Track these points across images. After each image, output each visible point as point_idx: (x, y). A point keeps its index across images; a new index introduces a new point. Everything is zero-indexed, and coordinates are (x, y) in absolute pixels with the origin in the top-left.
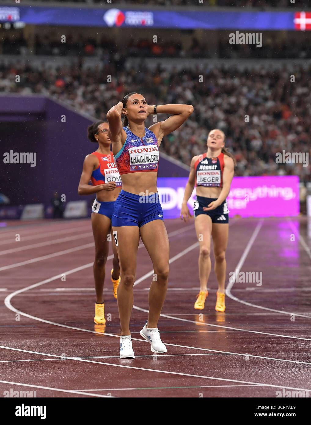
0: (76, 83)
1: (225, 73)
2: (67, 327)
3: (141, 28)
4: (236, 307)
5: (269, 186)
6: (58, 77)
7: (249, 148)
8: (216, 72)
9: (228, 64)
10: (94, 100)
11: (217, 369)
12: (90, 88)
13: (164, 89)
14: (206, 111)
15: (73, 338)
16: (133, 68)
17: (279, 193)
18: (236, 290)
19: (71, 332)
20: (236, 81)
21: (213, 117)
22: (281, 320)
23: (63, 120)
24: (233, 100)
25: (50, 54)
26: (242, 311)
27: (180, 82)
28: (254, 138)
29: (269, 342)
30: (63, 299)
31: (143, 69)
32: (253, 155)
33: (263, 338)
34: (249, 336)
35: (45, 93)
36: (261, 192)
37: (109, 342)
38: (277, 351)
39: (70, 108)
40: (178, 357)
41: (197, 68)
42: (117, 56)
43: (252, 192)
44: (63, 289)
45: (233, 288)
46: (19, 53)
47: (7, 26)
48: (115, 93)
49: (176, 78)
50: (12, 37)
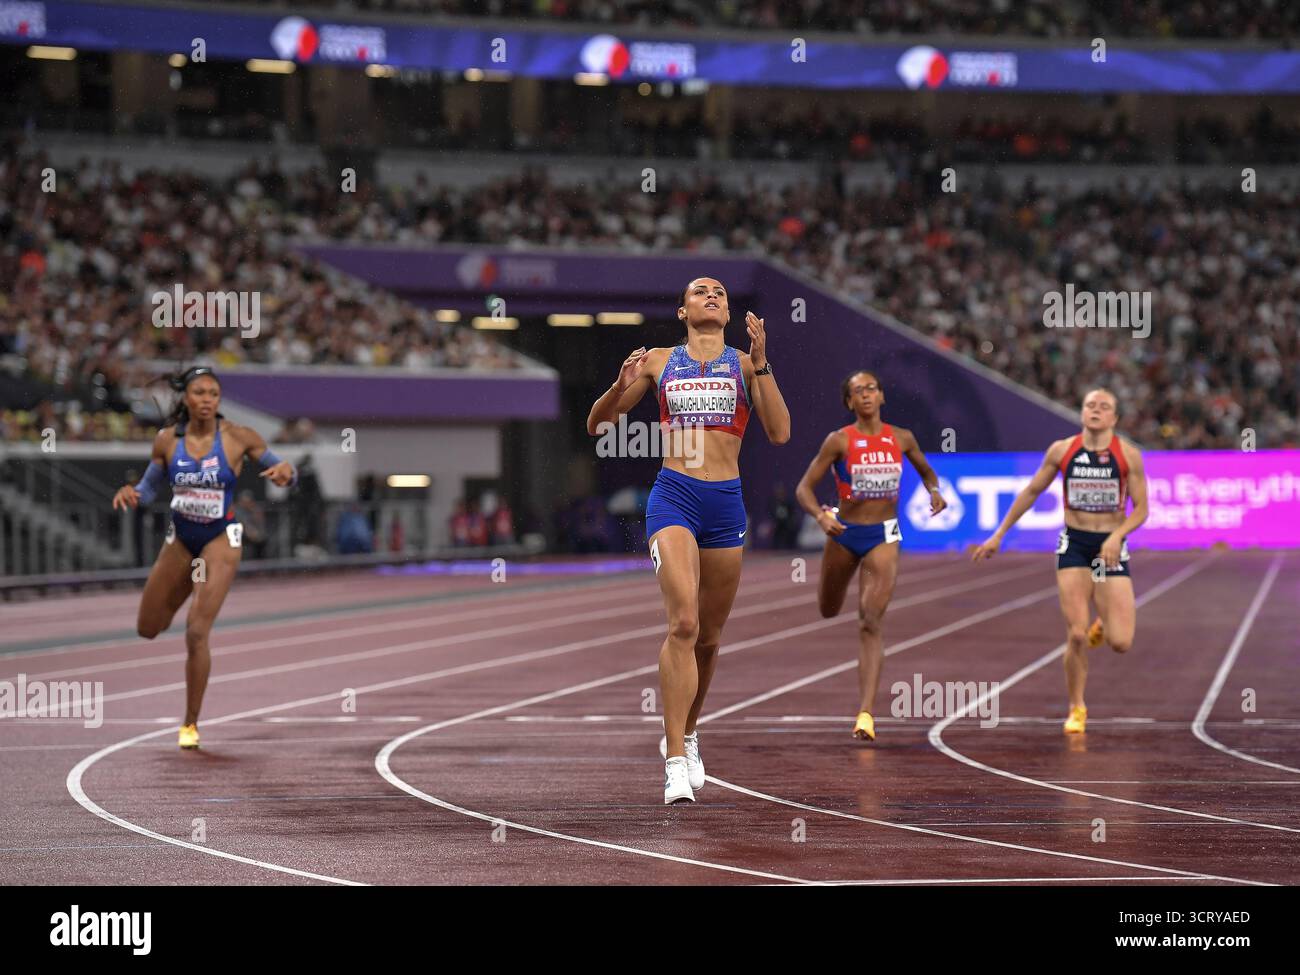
0: (830, 227)
2: (810, 808)
3: (988, 92)
4: (1219, 765)
6: (787, 212)
7: (1249, 381)
8: (1168, 197)
9: (1196, 179)
10: (871, 265)
12: (864, 237)
13: (1040, 238)
15: (825, 835)
16: (966, 189)
18: (1220, 725)
19: (819, 820)
20: (1218, 217)
21: (1161, 306)
23: (799, 315)
24: (1211, 265)
25: (766, 156)
26: (1234, 774)
27: (1083, 222)
28: (1262, 356)
30: (799, 741)
31: (994, 192)
32: (1258, 397)
33: (1287, 842)
34: (1252, 837)
35: (757, 251)
36: (1277, 487)
37: (909, 846)
39: (815, 285)
41: (1122, 186)
42: (928, 161)
43: (1257, 487)
44: (798, 719)
45: (1211, 719)
46: (692, 154)
47: (666, 89)
48: (922, 249)
49: (1074, 212)
50: (676, 116)
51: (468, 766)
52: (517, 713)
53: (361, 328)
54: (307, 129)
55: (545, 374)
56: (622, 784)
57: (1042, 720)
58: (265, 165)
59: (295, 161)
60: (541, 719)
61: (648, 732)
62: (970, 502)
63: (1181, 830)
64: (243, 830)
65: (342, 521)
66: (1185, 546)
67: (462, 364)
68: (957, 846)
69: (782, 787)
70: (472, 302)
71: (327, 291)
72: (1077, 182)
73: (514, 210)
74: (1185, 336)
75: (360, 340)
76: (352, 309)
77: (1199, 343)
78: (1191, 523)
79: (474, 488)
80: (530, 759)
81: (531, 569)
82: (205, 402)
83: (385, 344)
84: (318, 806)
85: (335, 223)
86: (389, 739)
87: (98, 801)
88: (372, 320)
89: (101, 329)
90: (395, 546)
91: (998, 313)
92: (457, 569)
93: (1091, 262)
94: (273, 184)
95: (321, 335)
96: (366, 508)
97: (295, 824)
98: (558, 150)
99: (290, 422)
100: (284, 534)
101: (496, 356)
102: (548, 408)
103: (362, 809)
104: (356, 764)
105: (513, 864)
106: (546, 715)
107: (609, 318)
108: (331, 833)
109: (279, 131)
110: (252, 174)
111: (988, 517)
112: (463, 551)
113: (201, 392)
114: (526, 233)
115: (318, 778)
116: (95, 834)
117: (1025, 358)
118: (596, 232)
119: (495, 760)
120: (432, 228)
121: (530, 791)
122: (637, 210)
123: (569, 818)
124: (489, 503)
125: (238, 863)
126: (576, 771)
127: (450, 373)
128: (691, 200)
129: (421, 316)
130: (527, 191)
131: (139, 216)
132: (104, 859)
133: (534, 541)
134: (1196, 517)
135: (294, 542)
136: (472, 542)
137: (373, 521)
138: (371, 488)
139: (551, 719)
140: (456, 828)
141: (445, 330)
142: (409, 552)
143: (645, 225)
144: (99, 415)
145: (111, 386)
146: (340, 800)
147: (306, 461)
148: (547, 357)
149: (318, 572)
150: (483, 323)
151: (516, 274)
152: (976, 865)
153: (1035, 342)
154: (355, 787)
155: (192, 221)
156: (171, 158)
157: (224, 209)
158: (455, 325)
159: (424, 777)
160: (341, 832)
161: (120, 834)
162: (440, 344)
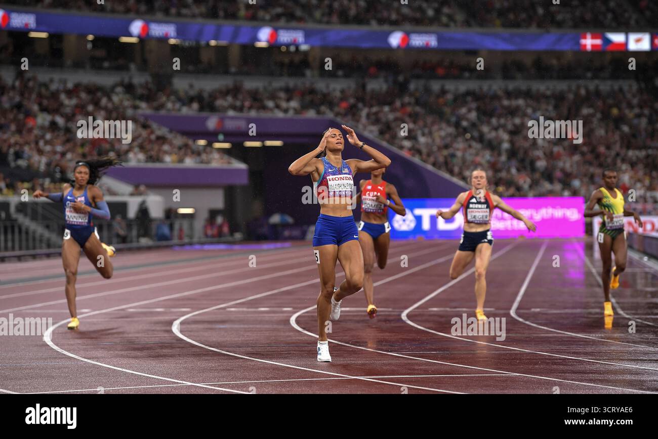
0: (360, 105)
1: (509, 95)
2: (352, 346)
3: (426, 49)
4: (521, 328)
5: (554, 207)
6: (343, 98)
7: (533, 169)
8: (500, 93)
9: (511, 85)
10: (377, 121)
11: (503, 390)
12: (374, 109)
13: (447, 110)
14: (490, 132)
15: (358, 357)
16: (416, 90)
17: (564, 214)
18: (522, 311)
19: (355, 351)
20: (521, 102)
21: (497, 137)
22: (567, 341)
24: (517, 121)
25: (334, 76)
26: (527, 331)
27: (464, 103)
28: (539, 158)
29: (555, 364)
30: (348, 318)
31: (427, 90)
32: (537, 176)
33: (550, 359)
34: (535, 357)
35: (330, 115)
36: (545, 213)
37: (394, 362)
38: (564, 372)
40: (464, 377)
41: (481, 89)
42: (401, 78)
43: (537, 213)
44: (347, 309)
45: (518, 308)
46: (303, 75)
47: (292, 49)
48: (398, 114)
49: (460, 99)
50: (297, 59)
51: (211, 329)
52: (231, 307)
53: (166, 147)
54: (144, 66)
55: (242, 166)
56: (274, 336)
57: (448, 309)
58: (126, 80)
59: (139, 79)
60: (241, 309)
61: (285, 315)
62: (419, 219)
63: (504, 355)
64: (117, 356)
65: (158, 227)
66: (507, 237)
67: (208, 162)
68: (413, 361)
69: (341, 338)
70: (212, 137)
71: (152, 132)
72: (463, 87)
73: (230, 99)
74: (507, 151)
75: (166, 153)
76: (162, 139)
77: (512, 153)
78: (509, 227)
79: (213, 214)
80: (236, 326)
81: (237, 247)
82: (82, 177)
83: (176, 154)
84: (148, 346)
85: (155, 104)
86: (176, 317)
87: (57, 345)
88: (171, 144)
89: (59, 149)
90: (181, 238)
91: (430, 140)
92: (206, 247)
93: (467, 120)
94: (129, 88)
95: (150, 150)
96: (168, 222)
97: (138, 353)
98: (248, 74)
99: (137, 187)
100: (134, 233)
101: (222, 159)
102: (244, 180)
103: (166, 347)
104: (164, 328)
105: (229, 370)
106: (243, 307)
107: (269, 143)
108: (152, 357)
109: (133, 66)
110: (122, 84)
111: (426, 225)
112: (209, 240)
113: (81, 173)
114: (234, 108)
115: (148, 334)
116: (56, 358)
117: (441, 159)
118: (264, 108)
119: (222, 326)
120: (195, 106)
121: (236, 339)
122: (280, 98)
123: (252, 350)
124: (219, 220)
125: (115, 369)
126: (255, 331)
127: (203, 166)
128: (303, 94)
129: (190, 142)
130: (235, 91)
131: (74, 101)
132: (59, 369)
133: (238, 236)
134: (512, 225)
135: (139, 236)
136: (213, 236)
137: (171, 227)
138: (170, 214)
139: (245, 309)
140: (205, 355)
141: (201, 148)
142: (186, 240)
143: (284, 104)
144: (58, 184)
145: (63, 172)
146: (157, 343)
147: (143, 203)
148: (244, 160)
149: (149, 248)
150: (217, 145)
151: (230, 125)
152: (421, 369)
153: (445, 152)
154: (163, 338)
155: (96, 104)
156: (88, 77)
157: (110, 99)
158: (205, 146)
159: (192, 333)
160: (158, 356)
161: (66, 358)
162: (199, 154)
